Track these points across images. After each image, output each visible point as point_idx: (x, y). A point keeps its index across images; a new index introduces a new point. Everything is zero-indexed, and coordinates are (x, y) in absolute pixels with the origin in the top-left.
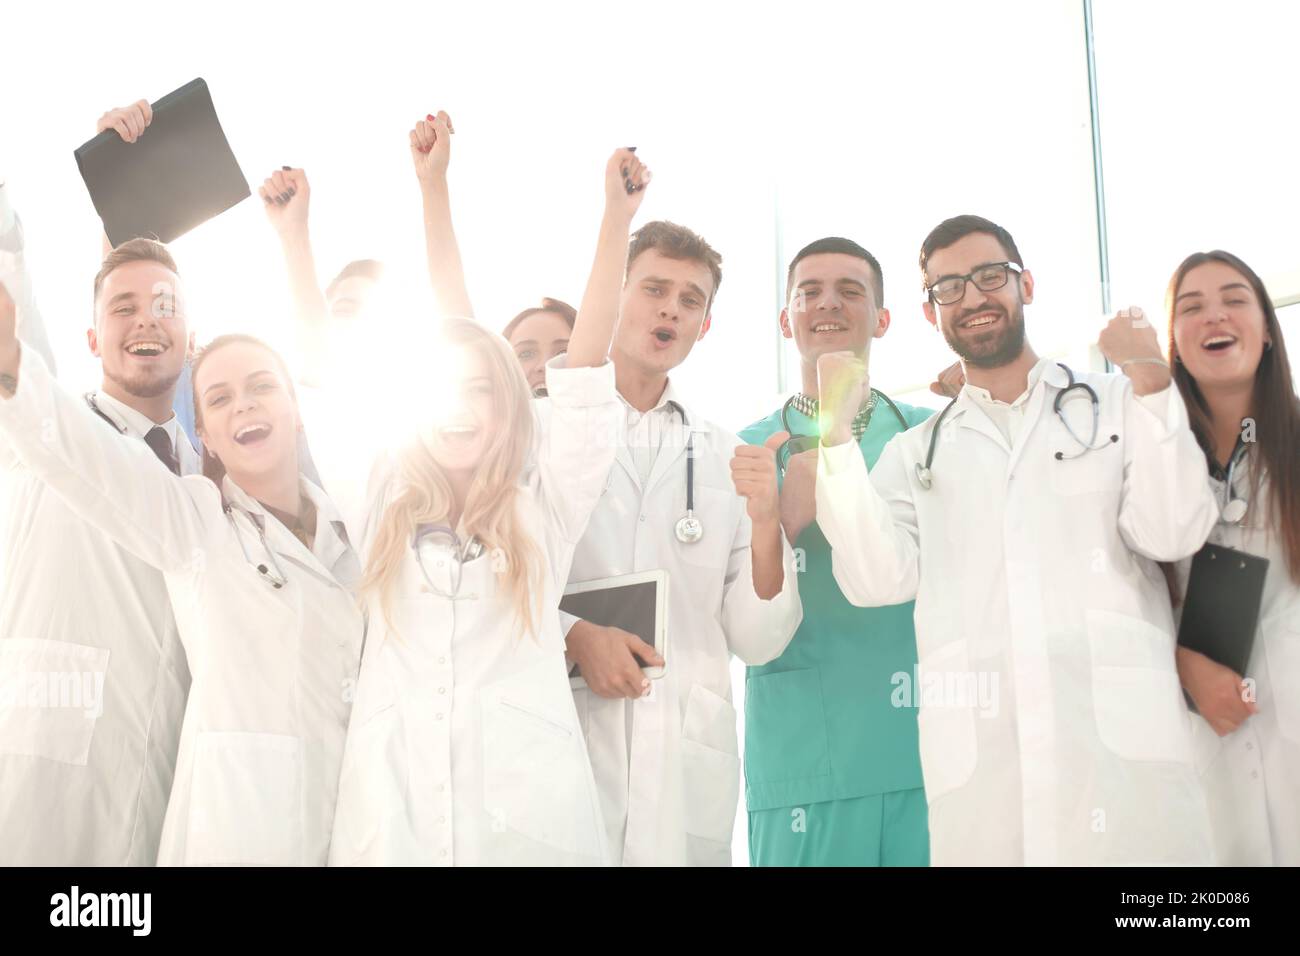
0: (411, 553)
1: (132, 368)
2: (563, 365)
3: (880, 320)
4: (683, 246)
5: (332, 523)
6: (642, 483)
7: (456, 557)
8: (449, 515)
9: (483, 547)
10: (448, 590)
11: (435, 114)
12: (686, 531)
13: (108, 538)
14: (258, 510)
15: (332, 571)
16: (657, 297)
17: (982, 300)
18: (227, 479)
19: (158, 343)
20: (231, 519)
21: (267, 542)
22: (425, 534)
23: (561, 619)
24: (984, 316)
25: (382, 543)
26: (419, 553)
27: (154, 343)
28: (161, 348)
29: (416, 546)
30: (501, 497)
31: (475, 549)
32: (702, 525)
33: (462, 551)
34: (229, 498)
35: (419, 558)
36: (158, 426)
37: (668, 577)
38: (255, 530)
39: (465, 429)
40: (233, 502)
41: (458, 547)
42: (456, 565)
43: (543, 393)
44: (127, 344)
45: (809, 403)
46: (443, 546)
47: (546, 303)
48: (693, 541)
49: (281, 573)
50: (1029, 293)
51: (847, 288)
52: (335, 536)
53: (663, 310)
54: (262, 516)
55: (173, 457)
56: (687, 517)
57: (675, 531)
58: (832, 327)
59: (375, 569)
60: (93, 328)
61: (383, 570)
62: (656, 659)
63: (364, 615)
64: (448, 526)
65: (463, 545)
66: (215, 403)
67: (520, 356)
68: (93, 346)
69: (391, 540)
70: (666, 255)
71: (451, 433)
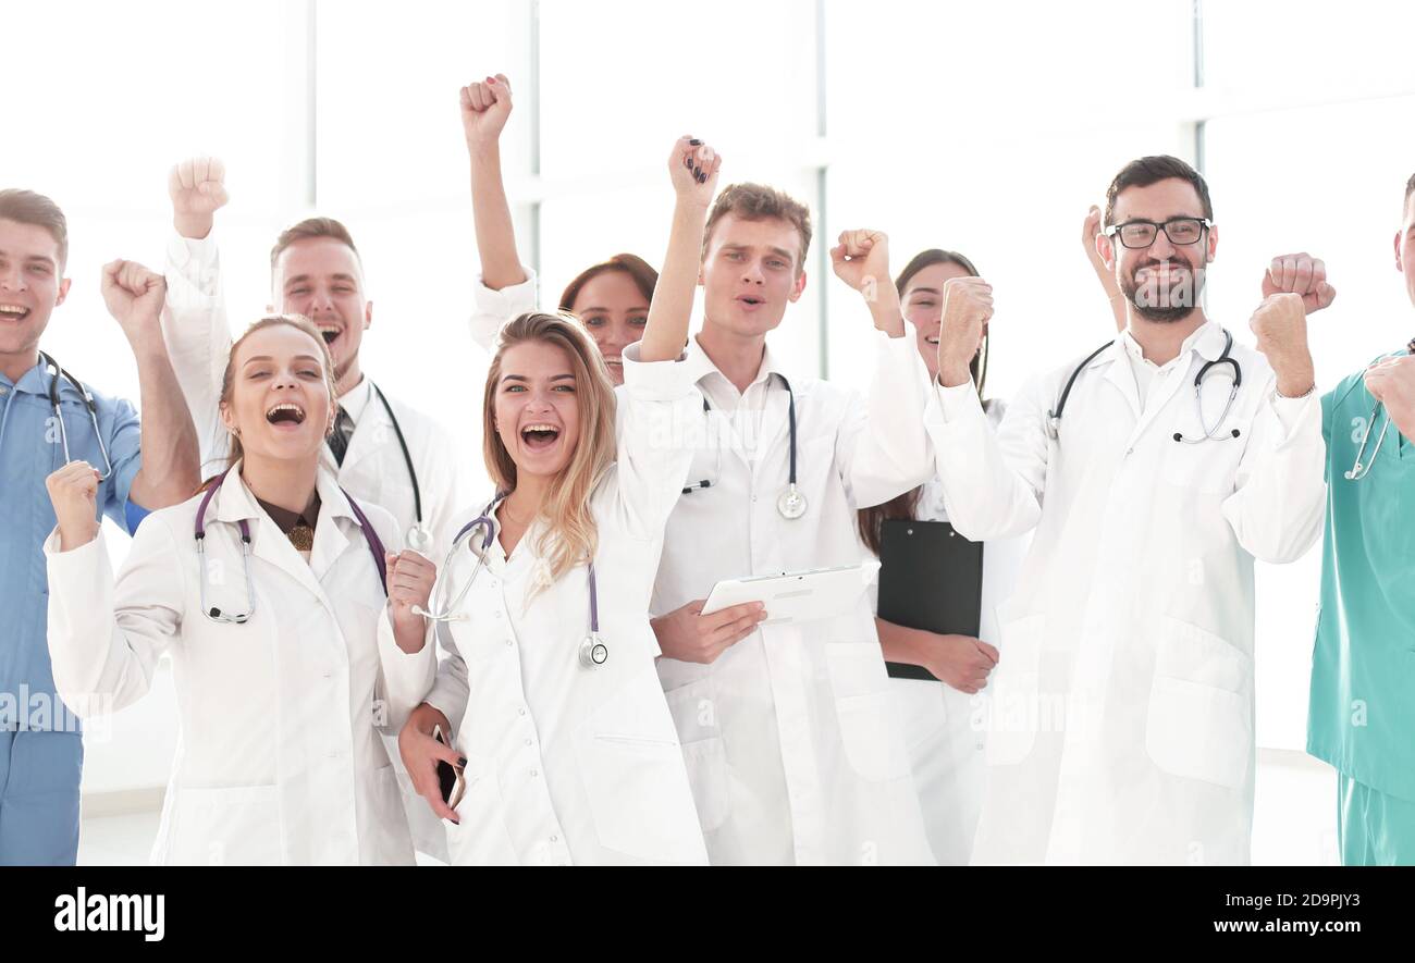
4: (759, 206)
5: (335, 519)
16: (740, 263)
17: (1170, 252)
47: (615, 258)
50: (1213, 251)
53: (744, 276)
54: (258, 520)
56: (791, 491)
66: (253, 377)
70: (744, 218)
71: (533, 431)
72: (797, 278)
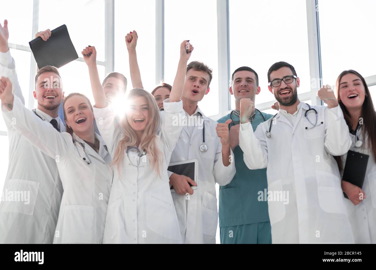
0: (126, 154)
1: (46, 102)
2: (168, 101)
3: (258, 90)
4: (200, 67)
5: (104, 146)
6: (190, 135)
7: (138, 155)
8: (136, 143)
9: (146, 153)
10: (136, 164)
11: (132, 32)
12: (203, 148)
13: (39, 150)
14: (83, 142)
15: (104, 159)
16: (194, 81)
17: (286, 86)
18: (74, 133)
19: (54, 96)
20: (75, 145)
21: (86, 151)
22: (130, 149)
23: (168, 173)
24: (286, 90)
25: (117, 152)
26: (128, 154)
27: (53, 95)
28: (54, 97)
29: (127, 152)
30: (151, 139)
31: (144, 153)
32: (207, 147)
33: (140, 154)
34: (75, 138)
35: (128, 156)
36: (54, 119)
37: (198, 161)
38: (82, 148)
39: (141, 119)
40: (76, 140)
41: (139, 153)
42: (138, 157)
43: (163, 110)
44: (45, 96)
45: (238, 112)
46: (135, 152)
47: (164, 85)
48: (205, 151)
49: (89, 160)
50: (299, 84)
51: (249, 80)
52: (105, 150)
53: (195, 85)
54: (84, 144)
55: (58, 127)
56: (203, 144)
57: (200, 148)
58: (245, 91)
59: (116, 159)
60: (35, 91)
61: (118, 159)
62: (195, 184)
63: (113, 172)
64: (136, 147)
65: (140, 152)
66: (70, 112)
67: (156, 99)
68: (35, 96)
69: (120, 150)
70: (196, 70)
71: (137, 120)
72: (207, 88)
